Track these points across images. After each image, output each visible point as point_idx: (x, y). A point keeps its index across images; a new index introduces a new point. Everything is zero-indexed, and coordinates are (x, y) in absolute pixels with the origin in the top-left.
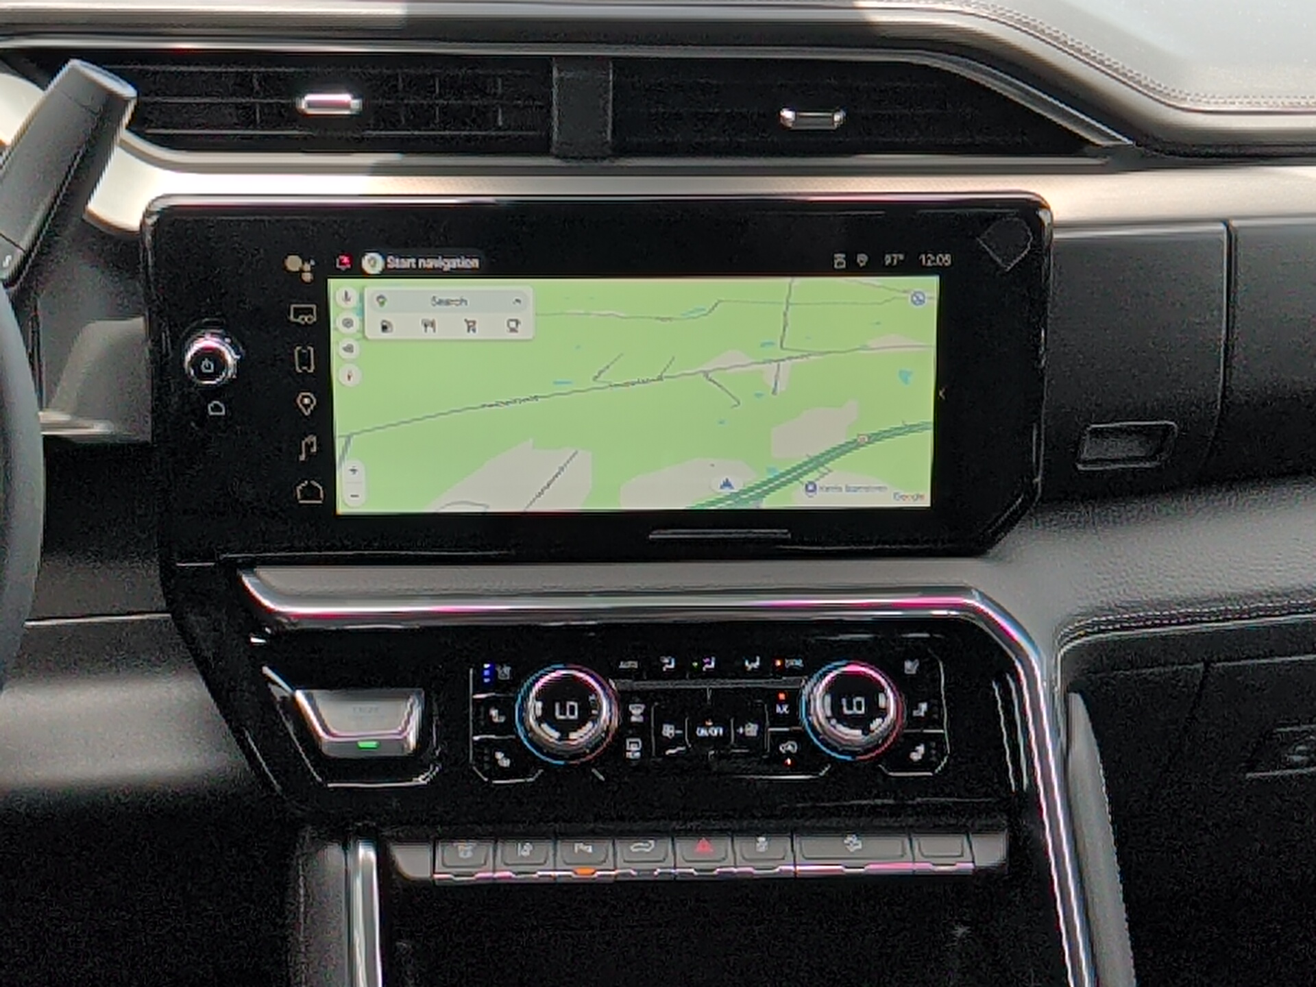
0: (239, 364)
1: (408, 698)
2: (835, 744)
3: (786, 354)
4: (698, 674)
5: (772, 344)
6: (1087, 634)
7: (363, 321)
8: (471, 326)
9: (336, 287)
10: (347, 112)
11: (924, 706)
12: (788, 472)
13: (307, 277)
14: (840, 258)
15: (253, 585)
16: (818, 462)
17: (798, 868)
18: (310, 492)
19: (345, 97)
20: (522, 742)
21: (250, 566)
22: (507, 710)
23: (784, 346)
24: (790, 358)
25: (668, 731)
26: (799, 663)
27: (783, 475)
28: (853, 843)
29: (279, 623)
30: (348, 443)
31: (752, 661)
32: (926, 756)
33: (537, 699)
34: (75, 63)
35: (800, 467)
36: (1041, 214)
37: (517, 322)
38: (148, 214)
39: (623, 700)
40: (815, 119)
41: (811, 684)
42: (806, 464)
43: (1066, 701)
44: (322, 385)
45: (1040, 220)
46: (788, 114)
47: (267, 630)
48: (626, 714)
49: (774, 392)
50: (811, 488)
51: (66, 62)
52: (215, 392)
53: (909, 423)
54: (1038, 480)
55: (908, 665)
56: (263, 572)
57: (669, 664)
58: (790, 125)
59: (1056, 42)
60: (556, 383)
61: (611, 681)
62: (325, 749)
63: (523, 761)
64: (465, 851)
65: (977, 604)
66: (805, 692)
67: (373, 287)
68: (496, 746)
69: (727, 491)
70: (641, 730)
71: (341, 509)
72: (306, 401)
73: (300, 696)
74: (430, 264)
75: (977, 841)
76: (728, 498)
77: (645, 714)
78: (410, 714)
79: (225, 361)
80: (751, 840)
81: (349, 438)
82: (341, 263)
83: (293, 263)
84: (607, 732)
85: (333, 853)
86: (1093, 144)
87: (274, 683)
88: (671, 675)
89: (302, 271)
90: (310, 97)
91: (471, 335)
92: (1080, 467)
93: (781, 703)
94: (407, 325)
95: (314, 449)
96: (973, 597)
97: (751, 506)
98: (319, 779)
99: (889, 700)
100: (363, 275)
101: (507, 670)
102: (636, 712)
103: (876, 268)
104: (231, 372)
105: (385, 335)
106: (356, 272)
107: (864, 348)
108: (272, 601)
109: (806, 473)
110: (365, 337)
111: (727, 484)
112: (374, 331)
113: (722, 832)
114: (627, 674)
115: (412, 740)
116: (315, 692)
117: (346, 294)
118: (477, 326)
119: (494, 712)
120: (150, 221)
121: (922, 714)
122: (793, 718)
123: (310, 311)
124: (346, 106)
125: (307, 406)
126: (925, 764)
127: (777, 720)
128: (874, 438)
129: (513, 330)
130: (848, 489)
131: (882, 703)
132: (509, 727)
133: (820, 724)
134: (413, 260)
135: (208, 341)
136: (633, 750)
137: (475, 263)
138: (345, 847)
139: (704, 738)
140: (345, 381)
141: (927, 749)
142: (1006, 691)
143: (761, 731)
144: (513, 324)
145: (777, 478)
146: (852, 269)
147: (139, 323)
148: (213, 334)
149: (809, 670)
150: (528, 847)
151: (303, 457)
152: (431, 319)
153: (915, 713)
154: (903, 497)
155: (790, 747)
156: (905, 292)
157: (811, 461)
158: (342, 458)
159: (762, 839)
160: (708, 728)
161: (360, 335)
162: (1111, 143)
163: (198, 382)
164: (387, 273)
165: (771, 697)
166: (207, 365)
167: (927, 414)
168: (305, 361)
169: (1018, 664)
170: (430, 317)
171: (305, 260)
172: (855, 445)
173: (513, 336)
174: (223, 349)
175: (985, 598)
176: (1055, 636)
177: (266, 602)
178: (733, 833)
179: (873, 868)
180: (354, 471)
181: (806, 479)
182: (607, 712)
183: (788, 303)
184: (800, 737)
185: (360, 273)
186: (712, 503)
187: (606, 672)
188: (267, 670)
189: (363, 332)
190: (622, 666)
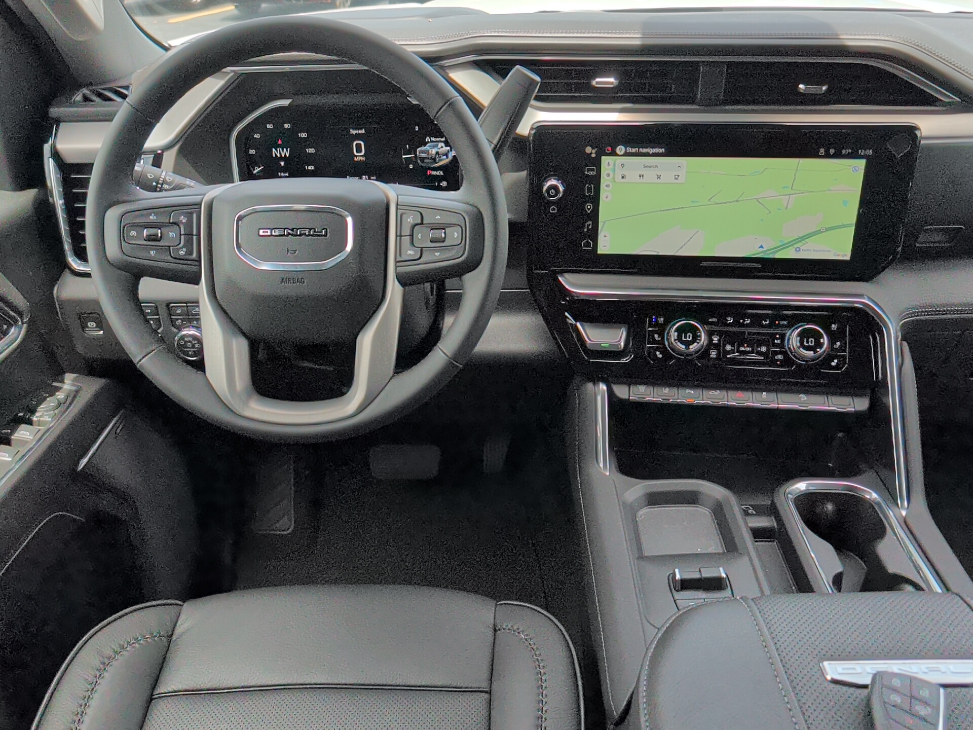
0: (564, 191)
1: (621, 328)
2: (798, 357)
3: (793, 192)
4: (743, 325)
5: (787, 187)
6: (912, 317)
7: (614, 175)
8: (659, 177)
9: (605, 160)
10: (612, 86)
11: (838, 344)
12: (789, 242)
13: (593, 155)
14: (822, 151)
15: (563, 280)
16: (802, 239)
17: (780, 406)
18: (588, 244)
19: (612, 80)
20: (666, 348)
21: (562, 272)
22: (661, 335)
23: (793, 188)
24: (795, 194)
25: (728, 347)
26: (785, 323)
27: (787, 244)
28: (803, 397)
29: (573, 297)
30: (603, 225)
31: (766, 321)
32: (838, 364)
33: (675, 331)
34: (518, 67)
35: (795, 240)
36: (917, 132)
37: (678, 176)
38: (532, 129)
39: (710, 334)
40: (813, 89)
41: (790, 331)
42: (797, 239)
43: (901, 344)
44: (596, 200)
45: (916, 134)
46: (801, 86)
47: (568, 299)
48: (711, 340)
49: (786, 208)
50: (798, 250)
51: (515, 66)
52: (553, 203)
53: (844, 223)
54: (900, 249)
55: (833, 326)
56: (566, 275)
57: (730, 320)
58: (802, 91)
59: (931, 54)
60: (692, 202)
61: (705, 326)
62: (588, 346)
63: (667, 356)
64: (642, 389)
65: (867, 302)
66: (788, 335)
67: (619, 160)
68: (657, 349)
69: (761, 249)
70: (717, 346)
71: (599, 252)
72: (589, 207)
73: (578, 324)
74: (645, 150)
75: (856, 400)
76: (762, 252)
77: (719, 340)
78: (622, 333)
79: (559, 190)
80: (760, 393)
81: (604, 222)
82: (608, 150)
83: (588, 150)
84: (702, 347)
85: (590, 386)
86: (941, 100)
87: (568, 318)
88: (730, 325)
89: (591, 153)
90: (598, 80)
91: (659, 181)
92: (917, 245)
93: (777, 339)
94: (633, 176)
95: (590, 227)
96: (864, 298)
97: (771, 256)
98: (586, 358)
99: (825, 340)
100: (616, 155)
101: (662, 319)
102: (715, 339)
103: (838, 155)
104: (561, 195)
105: (623, 180)
106: (613, 153)
107: (829, 190)
108: (569, 286)
109: (797, 243)
110: (615, 181)
111: (761, 247)
112: (618, 178)
113: (747, 390)
114: (712, 323)
115: (622, 344)
116: (584, 324)
117: (608, 163)
118: (661, 177)
119: (656, 336)
120: (533, 132)
121: (838, 347)
122: (782, 345)
123: (593, 170)
124: (612, 83)
125: (589, 209)
126: (837, 367)
127: (775, 345)
128: (827, 230)
129: (676, 179)
130: (814, 250)
131: (822, 340)
132: (662, 342)
133: (794, 348)
134: (637, 149)
135: (553, 182)
136: (713, 354)
137: (663, 150)
138: (594, 384)
139: (743, 351)
140: (605, 199)
141: (839, 361)
142: (875, 339)
143: (768, 350)
144: (676, 177)
145: (784, 245)
146: (827, 156)
147: (524, 174)
148: (554, 179)
149: (790, 326)
150: (667, 389)
151: (586, 230)
152: (642, 174)
153: (835, 346)
154: (838, 255)
155: (780, 357)
156: (850, 166)
157: (800, 238)
158: (601, 230)
159: (764, 393)
160: (745, 347)
161: (613, 180)
162: (950, 100)
163: (548, 198)
164: (627, 154)
165: (773, 336)
166: (553, 192)
167: (854, 220)
168: (589, 190)
169: (884, 329)
170: (642, 173)
171: (593, 148)
172: (819, 232)
173: (676, 181)
174: (559, 185)
175: (870, 299)
176: (899, 316)
177: (567, 287)
178: (753, 390)
179: (811, 407)
180: (605, 236)
181: (796, 246)
182: (703, 337)
183: (797, 170)
184: (784, 353)
185: (616, 154)
186: (754, 255)
187: (704, 322)
188: (566, 314)
189: (614, 179)
190: (710, 320)
